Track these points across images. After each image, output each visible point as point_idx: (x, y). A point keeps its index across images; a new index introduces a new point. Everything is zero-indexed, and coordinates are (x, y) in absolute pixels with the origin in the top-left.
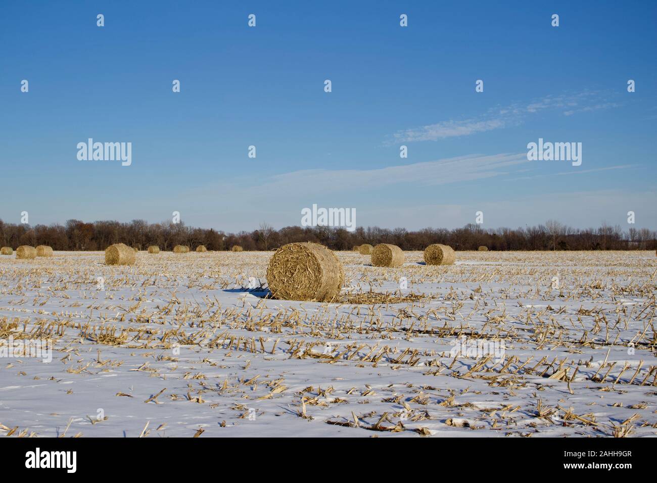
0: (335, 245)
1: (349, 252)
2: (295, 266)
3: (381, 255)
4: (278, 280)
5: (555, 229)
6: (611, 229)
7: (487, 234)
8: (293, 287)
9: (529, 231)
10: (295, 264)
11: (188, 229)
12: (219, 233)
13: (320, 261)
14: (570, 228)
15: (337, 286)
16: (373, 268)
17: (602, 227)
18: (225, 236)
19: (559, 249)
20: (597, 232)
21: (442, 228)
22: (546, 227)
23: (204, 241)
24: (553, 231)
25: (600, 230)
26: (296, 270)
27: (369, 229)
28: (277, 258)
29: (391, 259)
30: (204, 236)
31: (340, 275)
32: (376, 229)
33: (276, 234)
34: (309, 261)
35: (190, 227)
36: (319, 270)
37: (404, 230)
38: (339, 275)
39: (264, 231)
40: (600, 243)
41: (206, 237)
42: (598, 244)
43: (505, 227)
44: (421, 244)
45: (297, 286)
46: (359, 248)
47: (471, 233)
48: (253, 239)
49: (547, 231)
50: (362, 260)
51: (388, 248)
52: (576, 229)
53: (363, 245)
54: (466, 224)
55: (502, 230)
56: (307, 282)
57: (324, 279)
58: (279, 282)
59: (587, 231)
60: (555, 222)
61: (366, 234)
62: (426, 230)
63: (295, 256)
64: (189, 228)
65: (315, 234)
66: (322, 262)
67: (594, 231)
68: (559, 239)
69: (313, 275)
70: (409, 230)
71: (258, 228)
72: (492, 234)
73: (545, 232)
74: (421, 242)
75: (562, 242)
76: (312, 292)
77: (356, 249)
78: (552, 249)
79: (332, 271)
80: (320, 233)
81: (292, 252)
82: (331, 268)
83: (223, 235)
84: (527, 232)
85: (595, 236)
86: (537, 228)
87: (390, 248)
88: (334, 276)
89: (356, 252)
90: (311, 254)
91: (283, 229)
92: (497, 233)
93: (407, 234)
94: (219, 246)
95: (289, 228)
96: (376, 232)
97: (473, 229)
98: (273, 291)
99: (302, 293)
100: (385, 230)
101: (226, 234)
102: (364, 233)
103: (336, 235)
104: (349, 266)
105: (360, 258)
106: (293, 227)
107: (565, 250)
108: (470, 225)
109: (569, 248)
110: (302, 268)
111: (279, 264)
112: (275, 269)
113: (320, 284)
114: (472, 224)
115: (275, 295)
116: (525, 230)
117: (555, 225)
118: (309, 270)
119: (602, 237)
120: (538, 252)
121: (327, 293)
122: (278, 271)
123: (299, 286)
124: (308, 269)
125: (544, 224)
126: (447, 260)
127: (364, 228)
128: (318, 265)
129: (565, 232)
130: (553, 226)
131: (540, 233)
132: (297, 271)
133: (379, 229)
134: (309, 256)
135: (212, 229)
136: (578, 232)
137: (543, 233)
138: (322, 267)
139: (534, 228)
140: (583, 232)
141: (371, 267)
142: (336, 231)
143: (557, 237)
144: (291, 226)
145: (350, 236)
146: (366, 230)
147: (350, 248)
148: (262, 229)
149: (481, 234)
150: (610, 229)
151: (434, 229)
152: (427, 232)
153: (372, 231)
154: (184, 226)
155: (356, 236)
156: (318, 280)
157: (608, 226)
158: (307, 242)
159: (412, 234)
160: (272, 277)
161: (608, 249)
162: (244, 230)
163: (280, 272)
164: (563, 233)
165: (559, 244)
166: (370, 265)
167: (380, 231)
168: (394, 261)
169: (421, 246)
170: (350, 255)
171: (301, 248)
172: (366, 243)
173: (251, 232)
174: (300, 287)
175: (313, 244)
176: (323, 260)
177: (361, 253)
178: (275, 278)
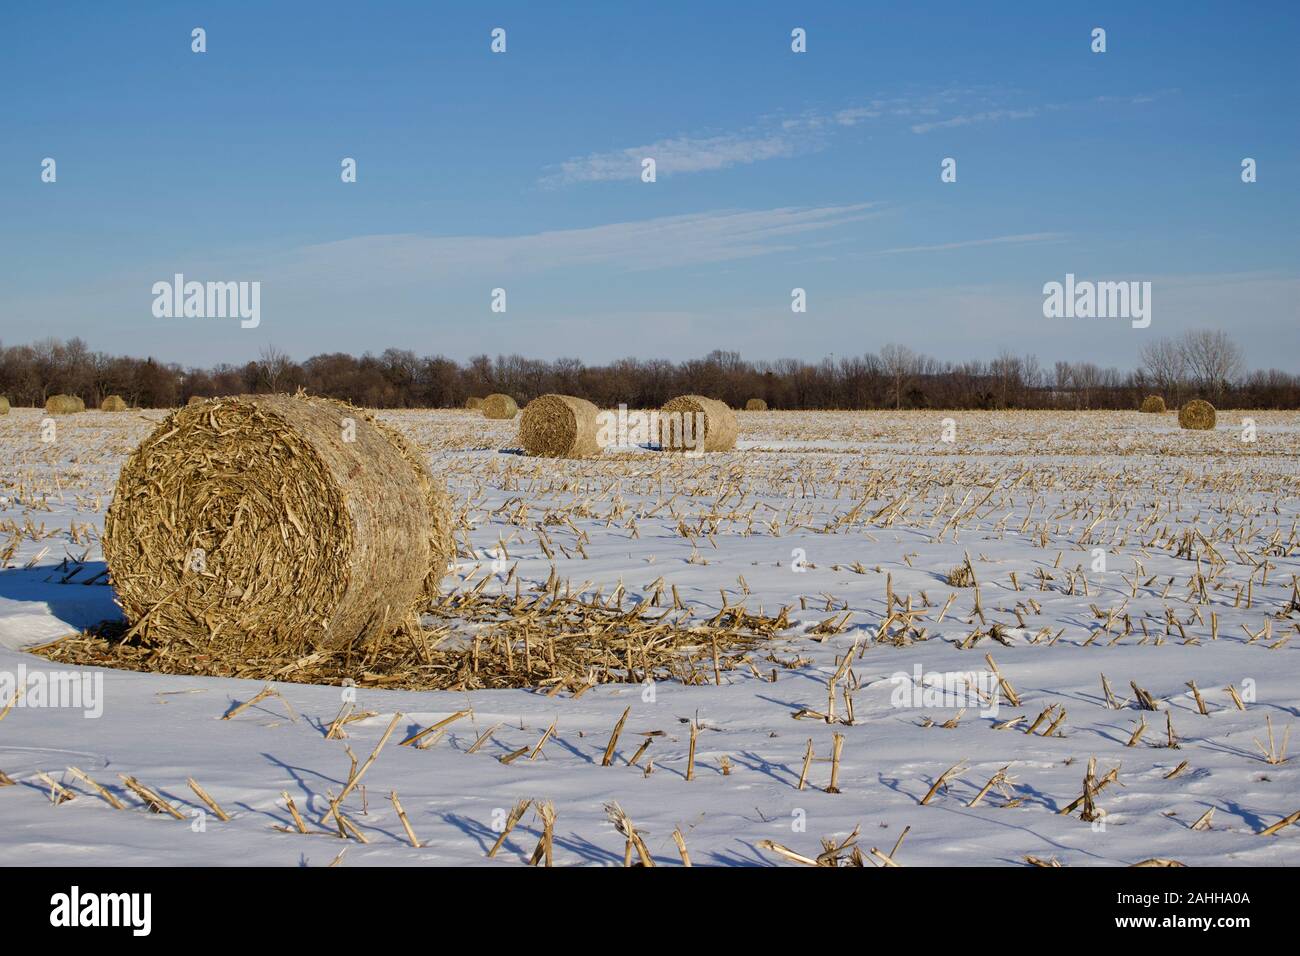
0: (426, 394)
1: (458, 411)
2: (231, 501)
3: (546, 425)
4: (154, 562)
5: (900, 362)
6: (1017, 364)
7: (754, 371)
8: (221, 595)
9: (845, 365)
10: (230, 490)
11: (95, 357)
12: (170, 368)
13: (340, 479)
14: (931, 363)
15: (418, 584)
16: (528, 462)
17: (999, 359)
18: (183, 374)
19: (908, 407)
20: (988, 370)
21: (659, 360)
22: (881, 359)
23: (132, 386)
24: (895, 367)
25: (995, 365)
26: (232, 518)
27: (501, 361)
28: (150, 465)
29: (572, 435)
30: (132, 374)
31: (432, 533)
32: (515, 360)
33: (296, 369)
34: (293, 482)
35: (101, 353)
36: (335, 519)
37: (577, 362)
38: (425, 535)
39: (270, 363)
40: (995, 395)
41: (136, 377)
42: (989, 396)
43: (793, 358)
44: (613, 394)
45: (237, 591)
46: (480, 402)
47: (721, 371)
48: (244, 381)
49: (884, 367)
50: (490, 434)
51: (565, 407)
52: (944, 363)
53: (491, 397)
54: (710, 352)
55: (784, 366)
56: (283, 571)
57: (357, 563)
58: (157, 572)
59: (967, 368)
60: (901, 349)
61: (494, 371)
62: (624, 363)
63: (230, 455)
64: (98, 356)
65: (382, 372)
66: (351, 482)
67: (982, 367)
68: (909, 383)
69: (310, 541)
70: (588, 364)
71: (257, 358)
72: (764, 372)
73: (879, 370)
74: (613, 391)
75: (915, 391)
76: (305, 618)
77: (474, 405)
78: (893, 407)
79: (396, 521)
80: (393, 368)
81: (217, 438)
82: (394, 507)
83: (179, 373)
84: (840, 368)
85: (983, 379)
86: (862, 360)
87: (571, 405)
88: (404, 545)
89: (474, 411)
90: (303, 446)
91: (311, 359)
92: (774, 370)
93: (584, 371)
94: (167, 396)
95: (324, 357)
96: (515, 367)
97: (726, 363)
98: (135, 609)
99: (260, 620)
100: (536, 364)
101: (186, 371)
102: (490, 368)
103: (429, 373)
104: (461, 456)
105: (485, 428)
106: (334, 356)
107: (921, 408)
108: (718, 354)
109: (929, 403)
110: (260, 511)
111: (158, 491)
112: (141, 512)
113: (339, 584)
114: (722, 350)
115: (141, 626)
116: (838, 366)
117: (900, 353)
118: (292, 517)
119: (998, 380)
120: (863, 413)
121: (374, 617)
122: (156, 522)
123: (249, 592)
124: (285, 515)
125: (877, 353)
126: (717, 437)
127: (488, 357)
128: (334, 498)
129: (921, 368)
130: (896, 357)
131: (867, 370)
132: (238, 522)
133: (522, 362)
134: (291, 455)
135: (150, 359)
136: (949, 369)
137: (875, 372)
138: (349, 505)
139: (856, 361)
140: (959, 368)
141: (520, 458)
142: (427, 365)
143: (905, 379)
144: (330, 352)
145: (460, 376)
146: (493, 363)
147: (458, 403)
148: (265, 359)
149: (743, 372)
150: (1015, 364)
151: (641, 362)
152: (627, 369)
153: (507, 364)
154: (86, 352)
155: (472, 377)
156: (330, 564)
157: (1012, 356)
158: (293, 394)
159: (593, 371)
160: (128, 549)
161: (1009, 405)
162: (226, 362)
163: (162, 525)
164: (917, 371)
165: (909, 394)
166: (519, 453)
167: (524, 364)
168: (581, 441)
169: (613, 398)
170: (461, 419)
171: (256, 420)
172: (495, 392)
173: (240, 367)
174: (254, 594)
175: (313, 403)
176: (354, 471)
177: (487, 415)
178: (141, 552)
